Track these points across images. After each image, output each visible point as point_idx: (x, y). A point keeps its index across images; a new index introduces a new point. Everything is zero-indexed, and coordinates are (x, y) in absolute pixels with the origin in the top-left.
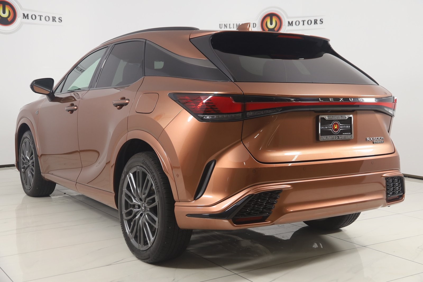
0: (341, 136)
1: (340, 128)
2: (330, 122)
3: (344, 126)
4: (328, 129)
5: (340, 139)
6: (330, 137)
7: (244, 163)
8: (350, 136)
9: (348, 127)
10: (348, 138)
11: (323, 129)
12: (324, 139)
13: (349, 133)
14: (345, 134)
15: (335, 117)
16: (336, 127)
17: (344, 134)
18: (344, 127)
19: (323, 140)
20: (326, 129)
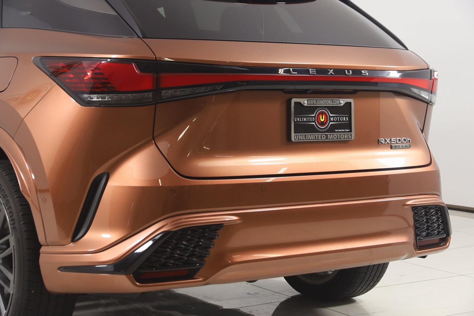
0: (332, 135)
1: (330, 121)
2: (312, 109)
3: (337, 117)
4: (308, 122)
5: (330, 139)
6: (311, 137)
7: (160, 180)
8: (348, 134)
9: (344, 119)
10: (344, 139)
11: (299, 121)
12: (301, 140)
13: (347, 130)
14: (339, 130)
15: (322, 102)
16: (322, 119)
17: (337, 130)
18: (337, 119)
19: (298, 140)
20: (305, 122)
